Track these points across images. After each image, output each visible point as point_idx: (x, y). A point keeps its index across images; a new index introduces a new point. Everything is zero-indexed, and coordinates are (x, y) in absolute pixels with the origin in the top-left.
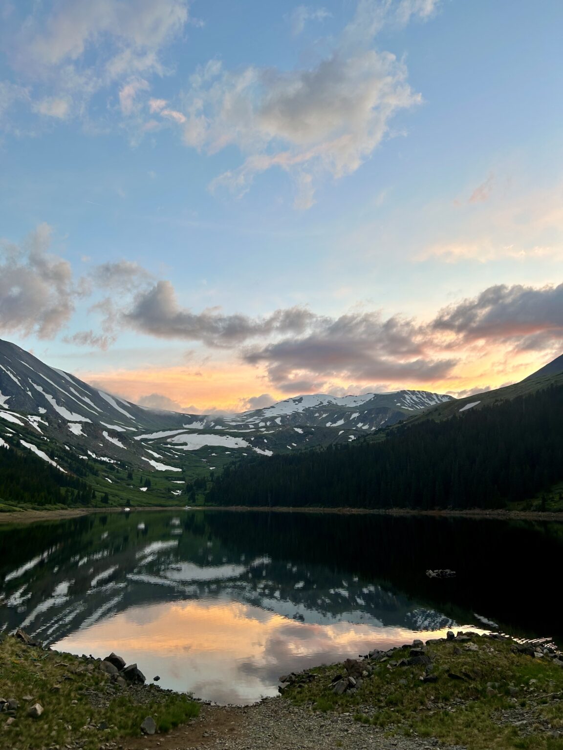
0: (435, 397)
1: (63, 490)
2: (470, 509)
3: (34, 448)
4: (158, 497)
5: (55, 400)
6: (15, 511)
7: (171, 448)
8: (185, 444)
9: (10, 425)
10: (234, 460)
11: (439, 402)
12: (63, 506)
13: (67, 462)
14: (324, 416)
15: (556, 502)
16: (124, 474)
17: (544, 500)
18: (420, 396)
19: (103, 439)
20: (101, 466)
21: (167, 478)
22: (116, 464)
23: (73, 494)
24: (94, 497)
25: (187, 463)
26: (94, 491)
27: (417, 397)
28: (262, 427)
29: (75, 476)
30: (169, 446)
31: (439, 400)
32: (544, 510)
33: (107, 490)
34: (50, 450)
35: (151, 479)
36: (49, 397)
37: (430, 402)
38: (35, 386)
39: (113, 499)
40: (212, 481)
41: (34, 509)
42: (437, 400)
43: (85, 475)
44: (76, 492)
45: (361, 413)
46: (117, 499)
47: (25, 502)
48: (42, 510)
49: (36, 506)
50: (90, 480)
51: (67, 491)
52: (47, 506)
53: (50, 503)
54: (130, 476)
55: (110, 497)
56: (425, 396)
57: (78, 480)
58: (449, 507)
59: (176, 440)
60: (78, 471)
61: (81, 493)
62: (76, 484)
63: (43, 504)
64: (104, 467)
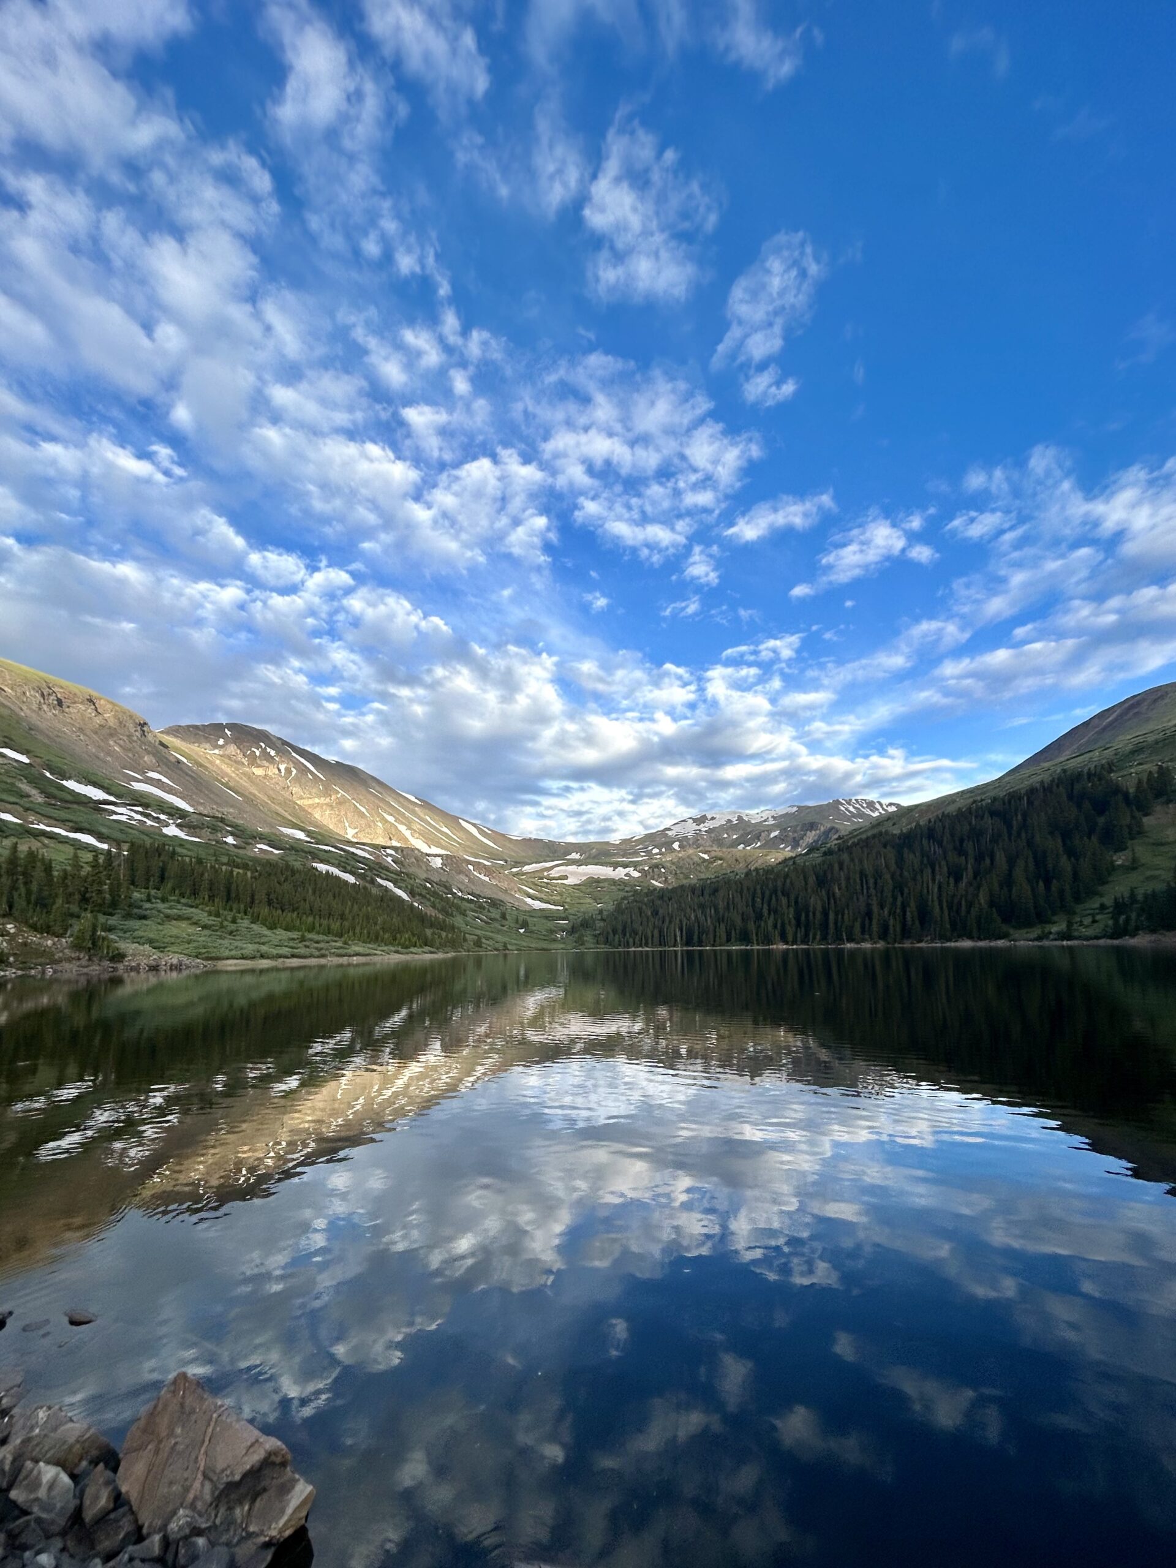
0: (877, 806)
1: (429, 932)
2: (956, 941)
3: (390, 885)
4: (539, 939)
5: (409, 832)
6: (375, 954)
7: (547, 883)
8: (565, 877)
9: (361, 859)
10: (626, 894)
11: (883, 812)
12: (432, 950)
13: (429, 900)
14: (735, 837)
15: (1086, 927)
16: (495, 913)
17: (1070, 924)
18: (857, 806)
19: (468, 874)
20: (469, 905)
21: (547, 918)
22: (486, 902)
23: (440, 936)
24: (465, 940)
25: (568, 900)
26: (465, 933)
27: (854, 807)
28: (657, 854)
29: (441, 917)
30: (545, 880)
31: (883, 809)
32: (1069, 937)
33: (479, 932)
34: (409, 887)
35: (530, 920)
36: (402, 828)
37: (872, 814)
38: (385, 815)
39: (487, 942)
40: (602, 920)
41: (397, 952)
42: (881, 810)
43: (452, 915)
44: (444, 934)
45: (783, 830)
46: (490, 942)
47: (386, 945)
48: (407, 953)
49: (400, 949)
50: (458, 921)
51: (434, 933)
52: (412, 949)
53: (415, 946)
54: (503, 916)
55: (484, 940)
56: (865, 805)
57: (444, 921)
58: (926, 939)
59: (554, 873)
60: (443, 911)
61: (450, 935)
62: (442, 927)
63: (407, 947)
64: (472, 906)
